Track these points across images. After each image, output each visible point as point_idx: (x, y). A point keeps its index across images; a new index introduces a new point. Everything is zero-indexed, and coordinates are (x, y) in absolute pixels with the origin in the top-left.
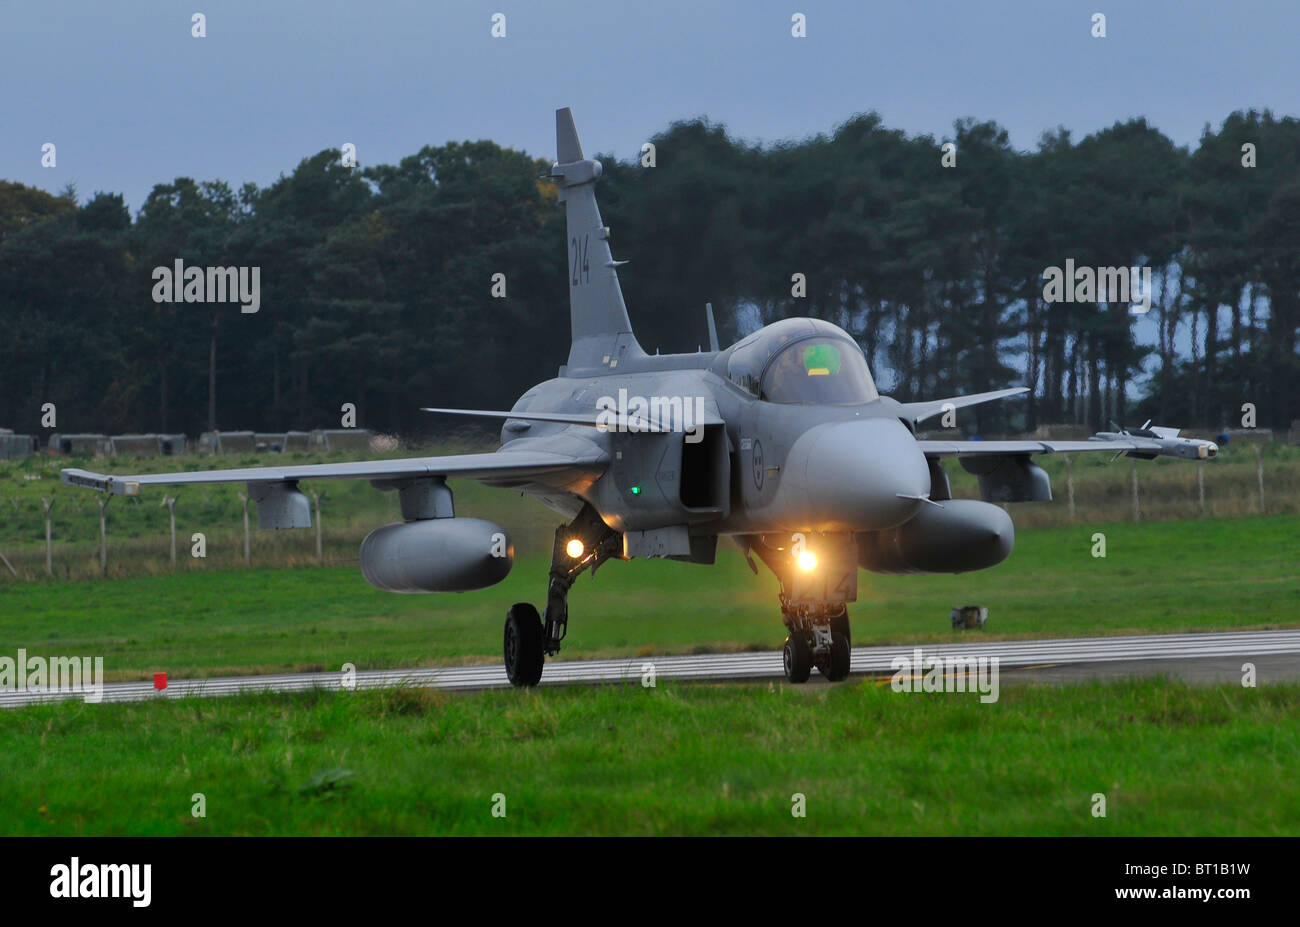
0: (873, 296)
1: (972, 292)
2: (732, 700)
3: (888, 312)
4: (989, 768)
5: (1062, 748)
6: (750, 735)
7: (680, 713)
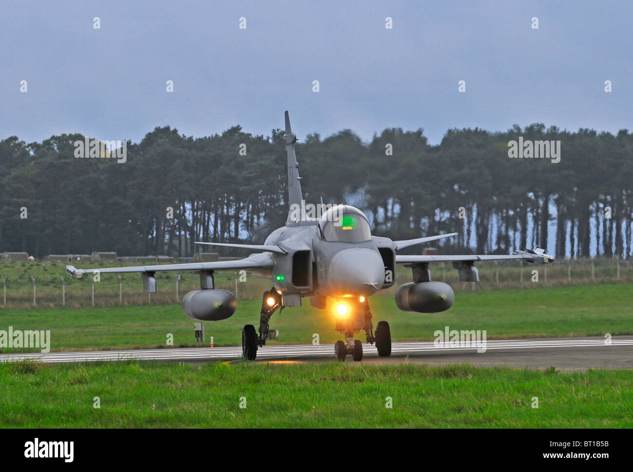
0: (238, 201)
1: (278, 200)
2: (163, 369)
3: (243, 208)
4: (263, 399)
5: (294, 391)
6: (169, 383)
7: (140, 374)
